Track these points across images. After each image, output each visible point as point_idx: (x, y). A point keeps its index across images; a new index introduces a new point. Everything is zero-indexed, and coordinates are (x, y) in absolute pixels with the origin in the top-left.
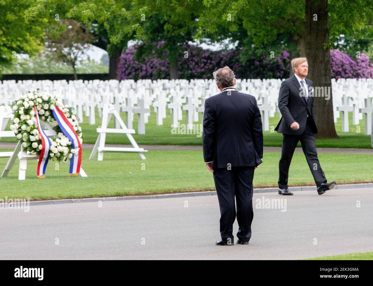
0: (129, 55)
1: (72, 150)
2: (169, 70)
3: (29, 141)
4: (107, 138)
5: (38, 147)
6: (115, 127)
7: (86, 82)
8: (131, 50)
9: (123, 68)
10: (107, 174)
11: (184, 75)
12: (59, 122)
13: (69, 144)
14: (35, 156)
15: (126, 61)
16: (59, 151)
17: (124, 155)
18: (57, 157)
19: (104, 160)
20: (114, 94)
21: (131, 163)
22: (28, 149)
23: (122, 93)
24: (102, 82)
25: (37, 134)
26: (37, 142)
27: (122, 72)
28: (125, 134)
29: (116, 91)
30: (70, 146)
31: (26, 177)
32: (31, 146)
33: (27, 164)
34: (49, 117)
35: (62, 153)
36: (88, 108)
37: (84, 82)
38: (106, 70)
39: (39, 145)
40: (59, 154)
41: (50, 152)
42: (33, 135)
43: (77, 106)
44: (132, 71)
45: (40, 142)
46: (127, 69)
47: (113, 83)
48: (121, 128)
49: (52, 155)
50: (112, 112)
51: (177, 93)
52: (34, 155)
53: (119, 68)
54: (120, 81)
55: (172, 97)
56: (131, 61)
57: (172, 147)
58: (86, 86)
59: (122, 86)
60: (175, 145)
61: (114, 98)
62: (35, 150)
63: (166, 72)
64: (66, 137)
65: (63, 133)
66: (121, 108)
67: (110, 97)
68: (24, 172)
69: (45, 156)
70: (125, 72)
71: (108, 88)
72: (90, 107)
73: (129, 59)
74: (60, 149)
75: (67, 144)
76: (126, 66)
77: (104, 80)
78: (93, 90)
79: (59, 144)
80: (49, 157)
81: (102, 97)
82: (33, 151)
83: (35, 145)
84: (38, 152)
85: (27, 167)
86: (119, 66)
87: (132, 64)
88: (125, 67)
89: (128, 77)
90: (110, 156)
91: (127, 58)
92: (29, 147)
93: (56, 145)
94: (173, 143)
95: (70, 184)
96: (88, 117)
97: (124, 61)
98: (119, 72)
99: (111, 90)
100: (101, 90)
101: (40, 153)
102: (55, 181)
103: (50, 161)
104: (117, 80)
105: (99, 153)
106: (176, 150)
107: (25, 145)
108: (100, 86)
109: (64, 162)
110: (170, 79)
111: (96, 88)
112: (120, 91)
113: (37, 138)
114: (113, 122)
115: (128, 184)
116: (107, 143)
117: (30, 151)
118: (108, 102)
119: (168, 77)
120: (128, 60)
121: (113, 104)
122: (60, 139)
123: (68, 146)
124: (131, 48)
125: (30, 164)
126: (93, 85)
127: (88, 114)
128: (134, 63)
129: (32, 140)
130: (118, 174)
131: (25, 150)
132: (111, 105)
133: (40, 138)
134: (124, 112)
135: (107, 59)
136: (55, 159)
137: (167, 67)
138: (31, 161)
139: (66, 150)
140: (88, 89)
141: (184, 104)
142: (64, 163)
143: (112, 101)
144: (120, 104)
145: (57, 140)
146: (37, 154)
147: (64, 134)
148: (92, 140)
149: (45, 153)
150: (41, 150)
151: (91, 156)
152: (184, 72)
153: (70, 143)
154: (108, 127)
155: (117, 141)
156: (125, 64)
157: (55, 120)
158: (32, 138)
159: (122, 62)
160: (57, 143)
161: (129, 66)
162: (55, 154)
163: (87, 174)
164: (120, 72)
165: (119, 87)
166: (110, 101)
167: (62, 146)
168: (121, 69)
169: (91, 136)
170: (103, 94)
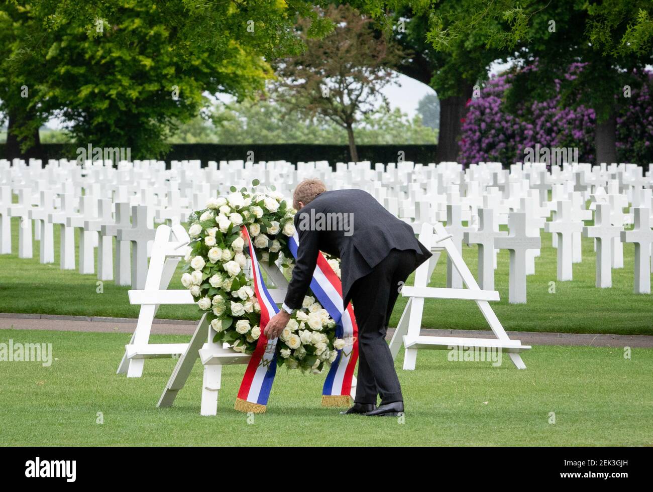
0: (491, 99)
1: (338, 343)
2: (593, 139)
3: (228, 315)
4: (426, 311)
5: (250, 332)
6: (449, 285)
7: (380, 166)
8: (497, 85)
9: (474, 132)
10: (425, 404)
11: (631, 151)
13: (330, 326)
14: (243, 355)
15: (483, 113)
16: (305, 343)
18: (297, 359)
19: (417, 367)
20: (449, 197)
21: (488, 378)
22: (227, 337)
23: (469, 196)
24: (419, 166)
25: (248, 298)
26: (248, 319)
27: (472, 144)
28: (473, 303)
29: (455, 190)
30: (331, 330)
31: (219, 410)
32: (232, 328)
33: (223, 375)
34: (281, 255)
35: (310, 349)
37: (373, 167)
38: (431, 135)
39: (252, 326)
40: (303, 351)
41: (281, 344)
42: (238, 300)
44: (496, 139)
45: (257, 318)
46: (484, 134)
47: (450, 169)
48: (465, 286)
49: (285, 353)
50: (441, 245)
51: (611, 198)
52: (241, 351)
53: (466, 131)
54: (466, 166)
55: (599, 207)
56: (496, 113)
57: (596, 336)
58: (380, 179)
59: (472, 179)
60: (604, 332)
61: (449, 208)
62: (243, 338)
63: (586, 144)
64: (323, 308)
65: (315, 297)
66: (466, 235)
67: (440, 205)
68: (216, 395)
69: (269, 356)
70: (480, 141)
71: (434, 182)
73: (491, 109)
74: (306, 336)
75: (325, 324)
76: (483, 125)
77: (425, 164)
78: (397, 187)
79: (303, 325)
80: (278, 359)
81: (417, 205)
82: (238, 342)
83: (243, 326)
84: (249, 343)
85: (223, 384)
86: (465, 126)
87: (499, 122)
88: (480, 131)
89: (486, 155)
90: (434, 358)
91: (487, 105)
92: (227, 330)
93: (296, 328)
94: (599, 327)
95: (331, 430)
97: (478, 113)
98: (464, 142)
99: (442, 189)
100: (416, 187)
101: (256, 349)
102: (292, 421)
103: (281, 370)
104: (459, 163)
105: (406, 350)
106: (605, 346)
107: (218, 325)
108: (414, 177)
109: (317, 371)
110: (594, 163)
111: (405, 184)
112: (464, 190)
113: (248, 307)
114: (444, 269)
115: (479, 433)
116: (427, 326)
117: (231, 343)
118: (434, 220)
119: (591, 156)
120: (488, 111)
121: (445, 223)
122: (307, 312)
123: (326, 330)
124: (496, 79)
125: (230, 374)
126: (396, 175)
128: (503, 119)
129: (234, 314)
130: (454, 405)
131: (219, 338)
132: (439, 227)
133: (258, 307)
134: (473, 245)
135: (436, 107)
136: (294, 363)
137: (588, 132)
138: (232, 368)
139: (320, 341)
140: (383, 185)
141: (628, 227)
142: (315, 373)
143: (444, 218)
144: (465, 223)
145: (300, 314)
146: (247, 349)
147: (317, 301)
149: (270, 347)
150: (257, 341)
152: (632, 144)
153: (331, 323)
154: (431, 284)
155: (453, 320)
156: (480, 121)
158: (237, 309)
159: (474, 115)
160: (299, 322)
161: (490, 127)
162: (293, 351)
164: (469, 142)
165: (463, 180)
166: (438, 215)
167: (311, 330)
168: (470, 132)
170: (420, 197)
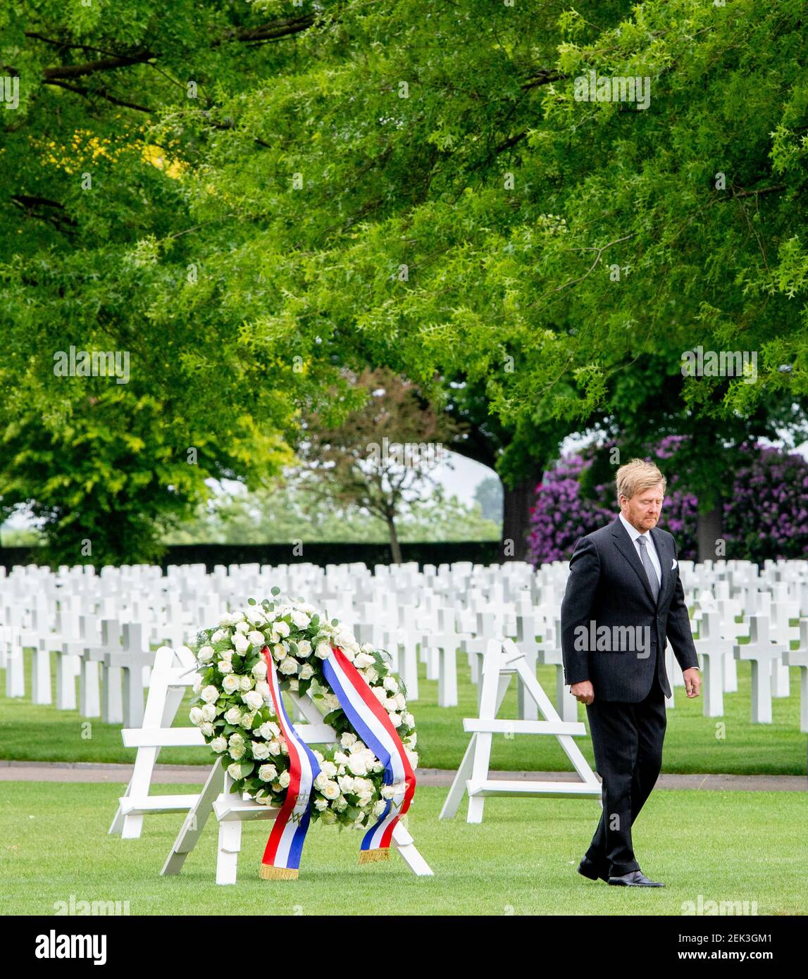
0: (567, 483)
1: (386, 791)
2: (695, 531)
3: (248, 758)
4: (495, 750)
5: (276, 781)
6: (521, 717)
7: (430, 568)
8: (573, 465)
9: (546, 524)
10: (497, 866)
11: (743, 545)
12: (343, 698)
13: (377, 771)
14: (269, 808)
15: (556, 500)
16: (345, 792)
17: (549, 806)
18: (336, 811)
19: (485, 820)
20: (518, 607)
21: (573, 831)
22: (247, 786)
23: (543, 605)
24: (479, 568)
25: (273, 737)
26: (273, 763)
27: (544, 539)
28: (554, 737)
29: (526, 597)
30: (377, 775)
31: (239, 877)
32: (254, 775)
33: (243, 833)
34: (314, 682)
35: (352, 799)
36: (436, 653)
37: (421, 570)
38: (492, 529)
39: (279, 771)
40: (343, 802)
41: (315, 793)
42: (261, 740)
43: (402, 649)
44: (574, 533)
45: (284, 762)
46: (559, 527)
47: (517, 571)
48: (541, 717)
49: (321, 804)
50: (512, 666)
51: (721, 605)
52: (266, 803)
53: (536, 523)
54: (538, 567)
55: (706, 616)
56: (574, 501)
57: (706, 778)
58: (431, 584)
59: (545, 583)
60: (716, 772)
61: (519, 620)
62: (268, 787)
63: (686, 537)
64: (367, 747)
65: (356, 734)
66: (541, 654)
67: (506, 616)
68: (234, 858)
69: (300, 808)
70: (553, 536)
71: (498, 588)
72: (441, 650)
73: (567, 495)
74: (347, 784)
75: (370, 769)
76: (557, 516)
77: (487, 565)
78: (453, 595)
79: (342, 770)
80: (311, 811)
81: (479, 616)
82: (262, 791)
83: (268, 772)
84: (275, 793)
85: (243, 845)
86: (535, 517)
87: (578, 512)
88: (554, 522)
89: (561, 553)
90: (506, 808)
91: (562, 490)
92: (247, 778)
93: (333, 773)
94: (709, 766)
95: (379, 900)
96: (435, 683)
97: (550, 501)
98: (534, 536)
99: (509, 597)
100: (476, 594)
101: (285, 799)
102: (330, 889)
103: (314, 826)
104: (528, 563)
105: (471, 798)
106: (717, 789)
107: (237, 771)
108: (473, 582)
109: (361, 826)
110: (696, 561)
111: (462, 591)
112: (536, 598)
113: (274, 748)
114: (514, 697)
115: (565, 901)
116: (495, 767)
117: (253, 792)
118: (500, 636)
119: (692, 553)
120: (563, 498)
121: (514, 639)
122: (347, 752)
123: (372, 776)
124: (573, 457)
125: (252, 832)
126: (451, 581)
127: (434, 674)
128: (581, 507)
129: (257, 757)
130: (533, 866)
131: (237, 786)
132: (509, 644)
133: (285, 749)
134: (549, 666)
135: (497, 494)
136: (332, 816)
137: (689, 522)
138: (254, 825)
139: (365, 790)
140: (436, 593)
141: (743, 640)
142: (358, 829)
143: (513, 631)
144: (539, 639)
145: (339, 757)
146: (273, 800)
147: (359, 739)
148: (447, 758)
149: (301, 797)
150: (286, 790)
151: (443, 810)
152: (744, 537)
153: (378, 767)
154: (500, 716)
155: (527, 759)
156: (553, 510)
157: (331, 692)
158: (259, 751)
159: (545, 503)
160: (338, 766)
161: (566, 517)
162: (330, 802)
163: (433, 868)
164: (540, 536)
165: (534, 584)
166: (505, 628)
167: (353, 776)
168: (541, 525)
169: (444, 742)
170: (482, 607)
